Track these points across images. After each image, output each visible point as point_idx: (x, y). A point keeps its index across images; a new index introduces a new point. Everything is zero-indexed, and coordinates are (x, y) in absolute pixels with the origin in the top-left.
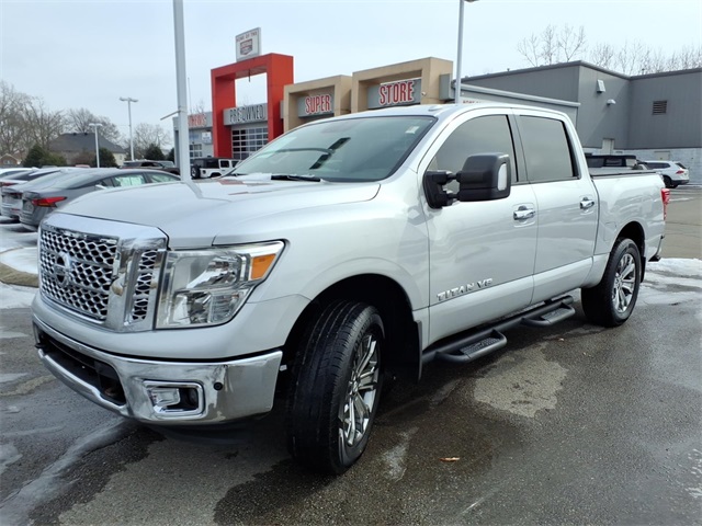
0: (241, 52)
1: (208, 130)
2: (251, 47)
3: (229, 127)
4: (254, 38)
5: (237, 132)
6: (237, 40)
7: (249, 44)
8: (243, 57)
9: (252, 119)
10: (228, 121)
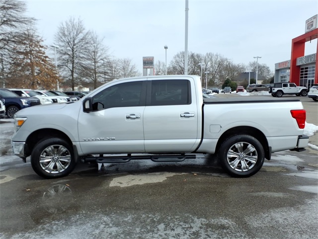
0: (308, 28)
1: (289, 68)
2: (312, 25)
3: (299, 66)
4: (314, 20)
5: (303, 69)
6: (306, 23)
7: (311, 24)
8: (308, 30)
9: (310, 62)
10: (299, 63)
